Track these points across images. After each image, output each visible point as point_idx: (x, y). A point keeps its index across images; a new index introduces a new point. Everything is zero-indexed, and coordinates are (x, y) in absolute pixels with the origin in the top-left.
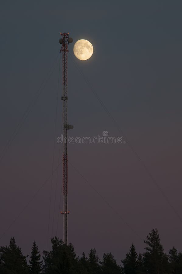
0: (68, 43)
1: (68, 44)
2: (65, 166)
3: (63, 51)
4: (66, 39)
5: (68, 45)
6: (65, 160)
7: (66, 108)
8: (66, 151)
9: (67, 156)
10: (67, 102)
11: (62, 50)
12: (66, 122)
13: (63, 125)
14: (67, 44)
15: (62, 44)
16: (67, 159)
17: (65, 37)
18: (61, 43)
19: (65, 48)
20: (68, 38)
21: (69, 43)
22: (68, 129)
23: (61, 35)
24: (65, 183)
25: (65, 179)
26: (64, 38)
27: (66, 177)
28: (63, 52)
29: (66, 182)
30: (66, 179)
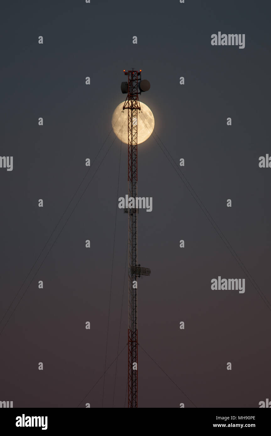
0: (139, 91)
1: (140, 93)
2: (132, 355)
3: (128, 108)
4: (134, 84)
5: (139, 95)
6: (132, 342)
7: (134, 232)
8: (134, 322)
9: (136, 335)
10: (137, 218)
11: (127, 106)
12: (134, 260)
13: (129, 267)
14: (137, 93)
15: (127, 94)
16: (136, 341)
17: (134, 78)
18: (124, 92)
19: (132, 103)
20: (139, 81)
21: (141, 91)
22: (139, 277)
23: (126, 74)
24: (132, 392)
25: (132, 384)
26: (132, 80)
27: (134, 379)
28: (130, 110)
29: (134, 390)
30: (134, 384)
